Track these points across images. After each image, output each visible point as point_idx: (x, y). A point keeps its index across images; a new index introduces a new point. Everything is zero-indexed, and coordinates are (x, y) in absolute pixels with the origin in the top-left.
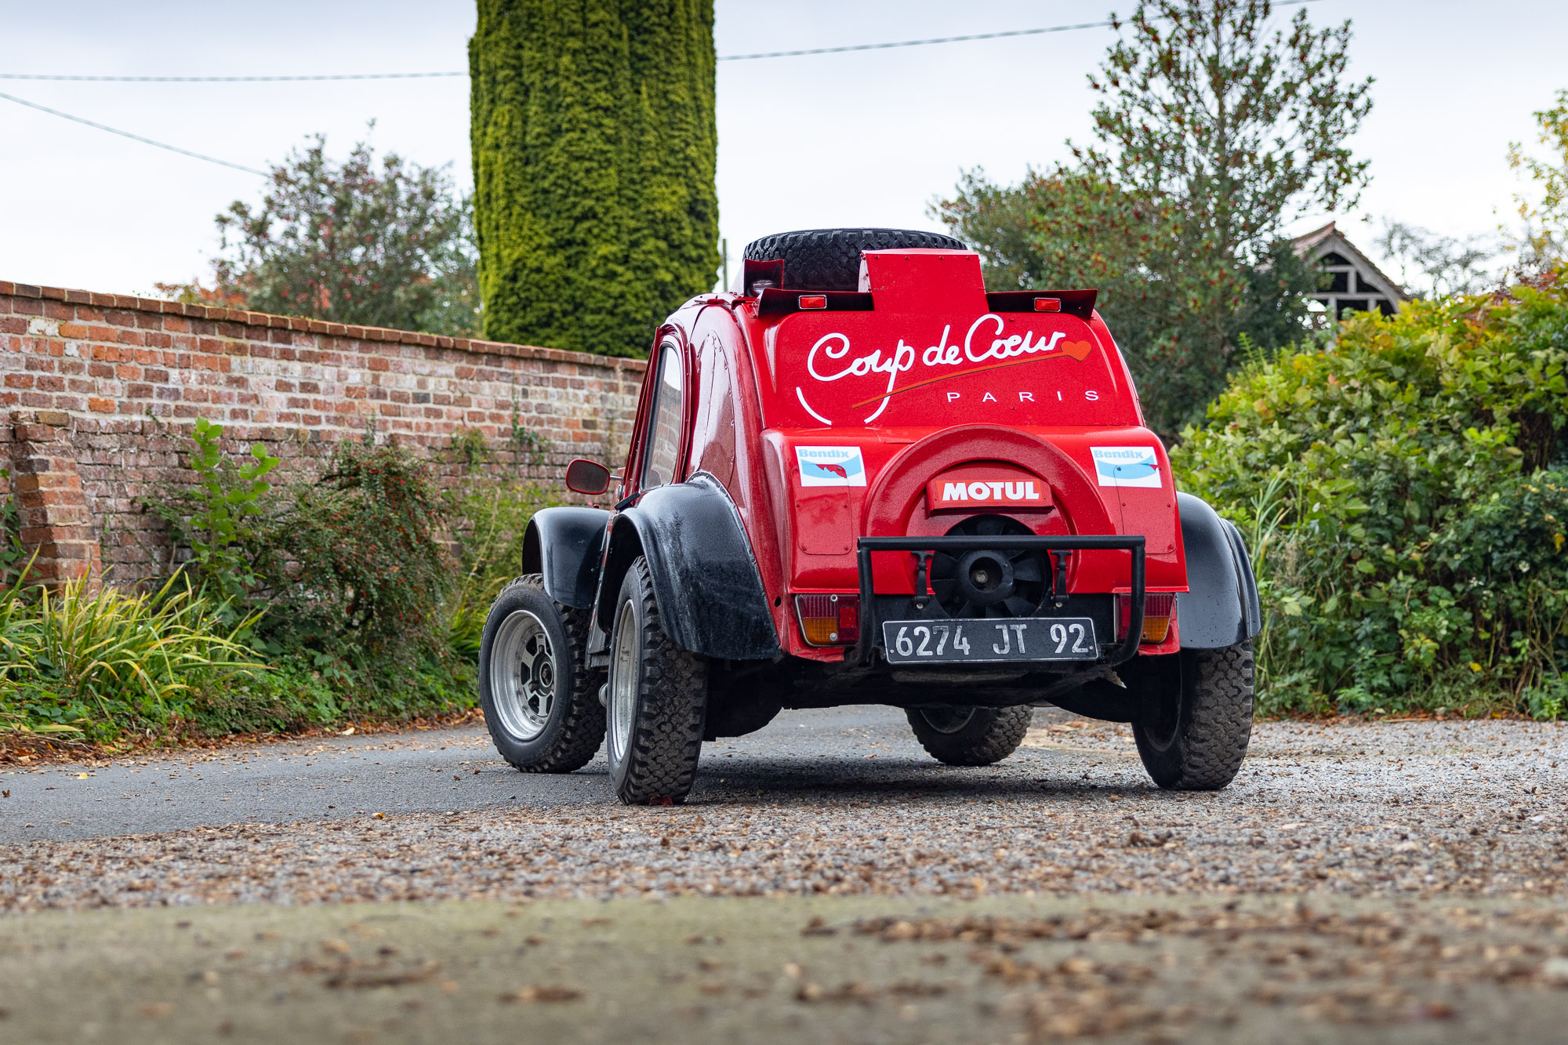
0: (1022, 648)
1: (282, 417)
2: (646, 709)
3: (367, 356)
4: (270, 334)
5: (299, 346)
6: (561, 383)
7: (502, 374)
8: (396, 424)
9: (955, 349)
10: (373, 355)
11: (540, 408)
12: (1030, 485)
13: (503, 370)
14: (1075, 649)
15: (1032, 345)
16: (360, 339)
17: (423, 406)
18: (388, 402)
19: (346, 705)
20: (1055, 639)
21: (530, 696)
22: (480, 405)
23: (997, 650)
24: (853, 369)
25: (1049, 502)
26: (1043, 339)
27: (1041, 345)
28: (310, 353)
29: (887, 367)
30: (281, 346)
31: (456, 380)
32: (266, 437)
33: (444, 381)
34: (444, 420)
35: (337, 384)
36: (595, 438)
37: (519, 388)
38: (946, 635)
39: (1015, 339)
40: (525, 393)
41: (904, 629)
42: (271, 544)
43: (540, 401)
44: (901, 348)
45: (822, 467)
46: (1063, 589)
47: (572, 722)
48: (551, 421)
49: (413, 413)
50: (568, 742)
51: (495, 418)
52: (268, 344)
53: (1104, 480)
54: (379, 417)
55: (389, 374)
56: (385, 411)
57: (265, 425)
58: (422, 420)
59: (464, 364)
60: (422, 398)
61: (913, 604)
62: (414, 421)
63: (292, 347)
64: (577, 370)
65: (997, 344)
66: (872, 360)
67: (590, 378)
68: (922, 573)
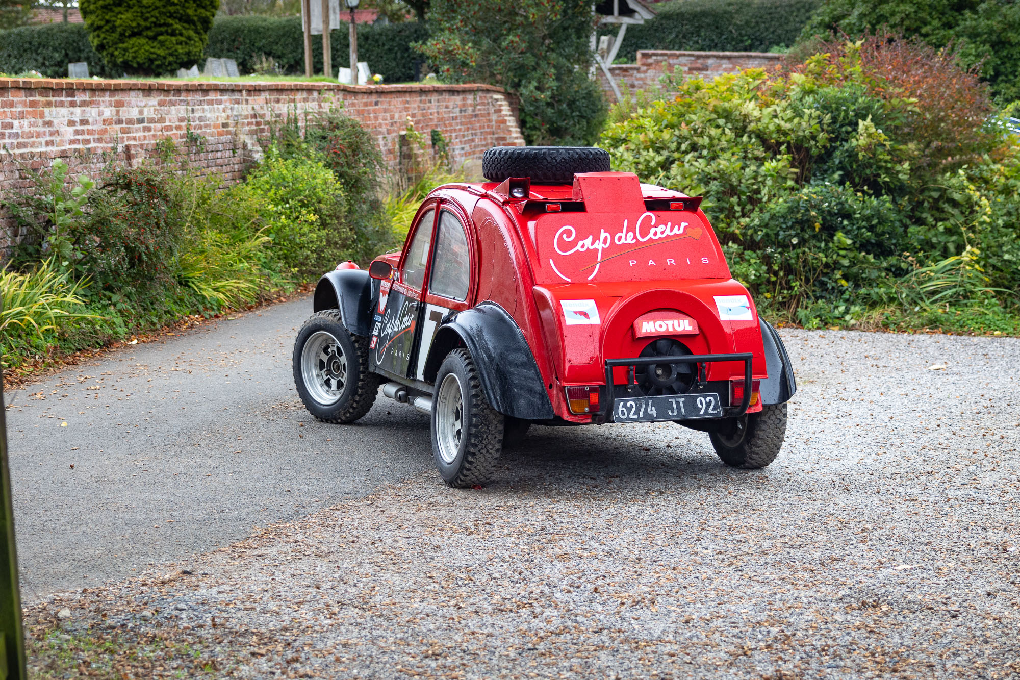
0: (683, 412)
1: (72, 142)
2: (473, 441)
3: (113, 99)
4: (64, 92)
5: (80, 97)
6: (210, 103)
7: (181, 101)
8: (129, 139)
9: (631, 234)
10: (117, 98)
11: (201, 119)
12: (687, 322)
13: (181, 98)
14: (710, 411)
15: (671, 230)
16: (110, 90)
17: (141, 125)
18: (124, 125)
19: (130, 325)
20: (700, 406)
21: (325, 378)
22: (170, 121)
23: (670, 413)
24: (578, 247)
25: (697, 332)
26: (677, 227)
27: (676, 231)
28: (85, 101)
29: (596, 246)
30: (70, 99)
31: (158, 108)
32: (63, 155)
33: (152, 109)
34: (152, 133)
35: (98, 118)
36: (228, 133)
37: (190, 108)
38: (644, 406)
39: (661, 228)
40: (193, 111)
41: (622, 403)
42: (87, 232)
43: (200, 115)
44: (603, 235)
45: (576, 313)
46: (704, 378)
47: (357, 398)
48: (206, 126)
49: (137, 130)
50: (354, 408)
51: (178, 128)
52: (63, 99)
53: (723, 316)
54: (120, 135)
55: (125, 108)
56: (124, 131)
57: (63, 148)
58: (141, 134)
59: (162, 97)
60: (140, 121)
61: (626, 389)
62: (137, 135)
63: (75, 99)
64: (219, 93)
65: (653, 230)
66: (588, 242)
67: (225, 98)
68: (632, 373)
